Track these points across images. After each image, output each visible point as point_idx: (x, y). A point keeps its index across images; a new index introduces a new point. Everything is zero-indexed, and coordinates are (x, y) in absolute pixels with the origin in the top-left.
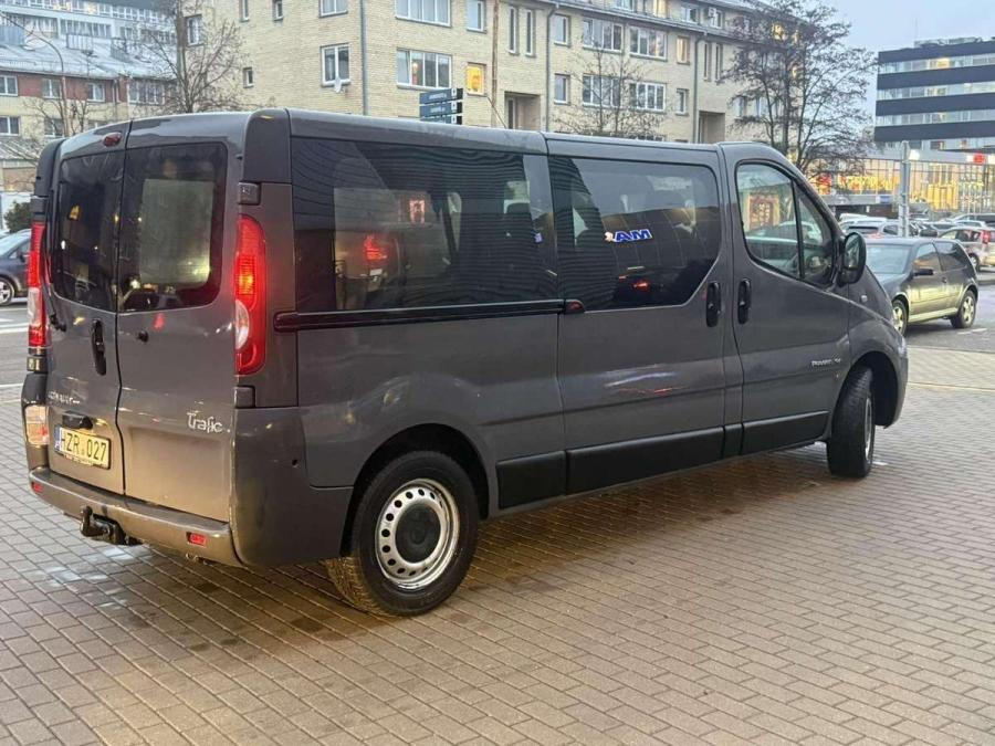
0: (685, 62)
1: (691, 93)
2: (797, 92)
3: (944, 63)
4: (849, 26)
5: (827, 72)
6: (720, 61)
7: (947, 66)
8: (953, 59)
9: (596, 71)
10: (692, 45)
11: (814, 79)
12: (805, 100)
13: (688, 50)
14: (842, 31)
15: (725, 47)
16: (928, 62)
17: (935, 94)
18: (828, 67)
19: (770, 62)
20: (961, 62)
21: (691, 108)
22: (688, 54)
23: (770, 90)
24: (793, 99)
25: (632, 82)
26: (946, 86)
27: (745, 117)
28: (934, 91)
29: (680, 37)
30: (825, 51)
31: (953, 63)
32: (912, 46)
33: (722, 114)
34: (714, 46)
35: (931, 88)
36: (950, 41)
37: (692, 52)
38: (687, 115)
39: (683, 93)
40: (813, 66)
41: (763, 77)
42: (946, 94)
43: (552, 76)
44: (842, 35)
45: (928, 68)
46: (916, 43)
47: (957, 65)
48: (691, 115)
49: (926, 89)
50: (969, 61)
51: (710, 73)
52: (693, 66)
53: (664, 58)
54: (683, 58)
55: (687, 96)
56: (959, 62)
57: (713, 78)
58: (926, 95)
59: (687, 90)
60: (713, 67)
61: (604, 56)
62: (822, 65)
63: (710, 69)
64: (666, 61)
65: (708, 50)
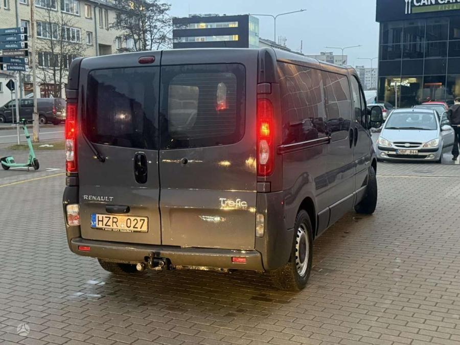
0: (89, 17)
1: (94, 34)
2: (148, 36)
3: (203, 26)
4: (170, 5)
5: (162, 28)
6: (107, 19)
7: (205, 27)
8: (207, 24)
9: (48, 20)
10: (93, 9)
11: (155, 31)
12: (152, 41)
13: (91, 11)
14: (167, 7)
15: (109, 11)
16: (196, 25)
17: (200, 41)
18: (162, 25)
19: (133, 21)
20: (211, 26)
21: (94, 41)
22: (91, 14)
23: (134, 35)
24: (147, 40)
25: (68, 27)
26: (205, 37)
27: (122, 48)
28: (199, 39)
29: (86, 4)
30: (160, 17)
31: (207, 26)
32: (188, 17)
33: (110, 46)
34: (103, 10)
35: (198, 38)
36: (205, 15)
37: (93, 13)
38: (92, 45)
39: (89, 34)
40: (154, 24)
41: (130, 28)
42: (205, 41)
43: (20, 21)
44: (167, 9)
45: (196, 28)
46: (189, 15)
47: (209, 27)
48: (95, 45)
49: (196, 38)
50: (214, 25)
51: (102, 25)
52: (94, 20)
53: (78, 15)
54: (88, 16)
55: (92, 35)
56: (210, 26)
57: (104, 28)
58: (196, 41)
59: (91, 33)
60: (104, 22)
61: (51, 12)
62: (159, 24)
63: (102, 23)
64: (80, 16)
65: (100, 12)
